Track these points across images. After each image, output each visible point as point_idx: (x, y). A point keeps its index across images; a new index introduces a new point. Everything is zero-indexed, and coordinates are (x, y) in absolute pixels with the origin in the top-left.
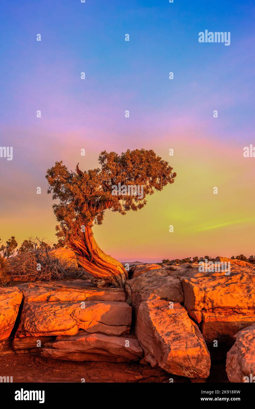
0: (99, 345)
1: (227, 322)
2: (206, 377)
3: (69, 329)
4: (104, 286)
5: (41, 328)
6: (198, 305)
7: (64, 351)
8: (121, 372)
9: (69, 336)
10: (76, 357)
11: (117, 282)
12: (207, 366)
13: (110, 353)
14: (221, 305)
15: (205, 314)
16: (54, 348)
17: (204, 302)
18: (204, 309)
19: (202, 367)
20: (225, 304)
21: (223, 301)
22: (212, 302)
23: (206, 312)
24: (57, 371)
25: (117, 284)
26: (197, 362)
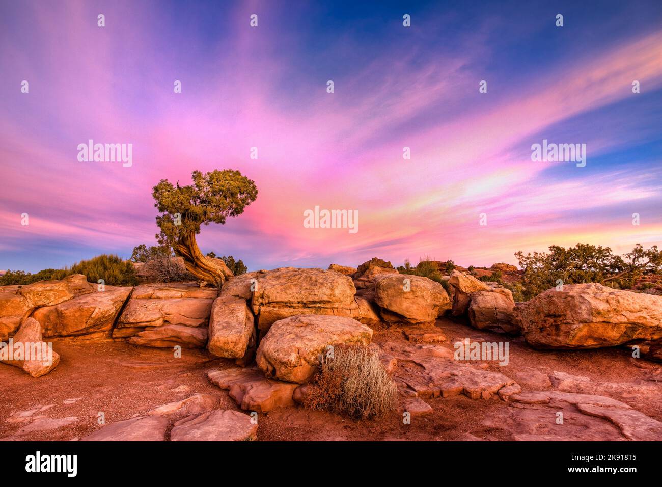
0: (174, 334)
1: (278, 314)
2: (241, 357)
3: (154, 321)
4: (205, 286)
5: (131, 320)
6: (257, 300)
7: (147, 339)
8: (192, 356)
9: (155, 327)
10: (158, 344)
11: (217, 283)
12: (242, 349)
13: (183, 340)
14: (275, 300)
15: (262, 307)
16: (140, 337)
17: (263, 298)
18: (262, 304)
19: (238, 349)
20: (278, 300)
21: (278, 297)
22: (268, 297)
23: (263, 306)
24: (143, 355)
25: (216, 285)
26: (235, 346)
